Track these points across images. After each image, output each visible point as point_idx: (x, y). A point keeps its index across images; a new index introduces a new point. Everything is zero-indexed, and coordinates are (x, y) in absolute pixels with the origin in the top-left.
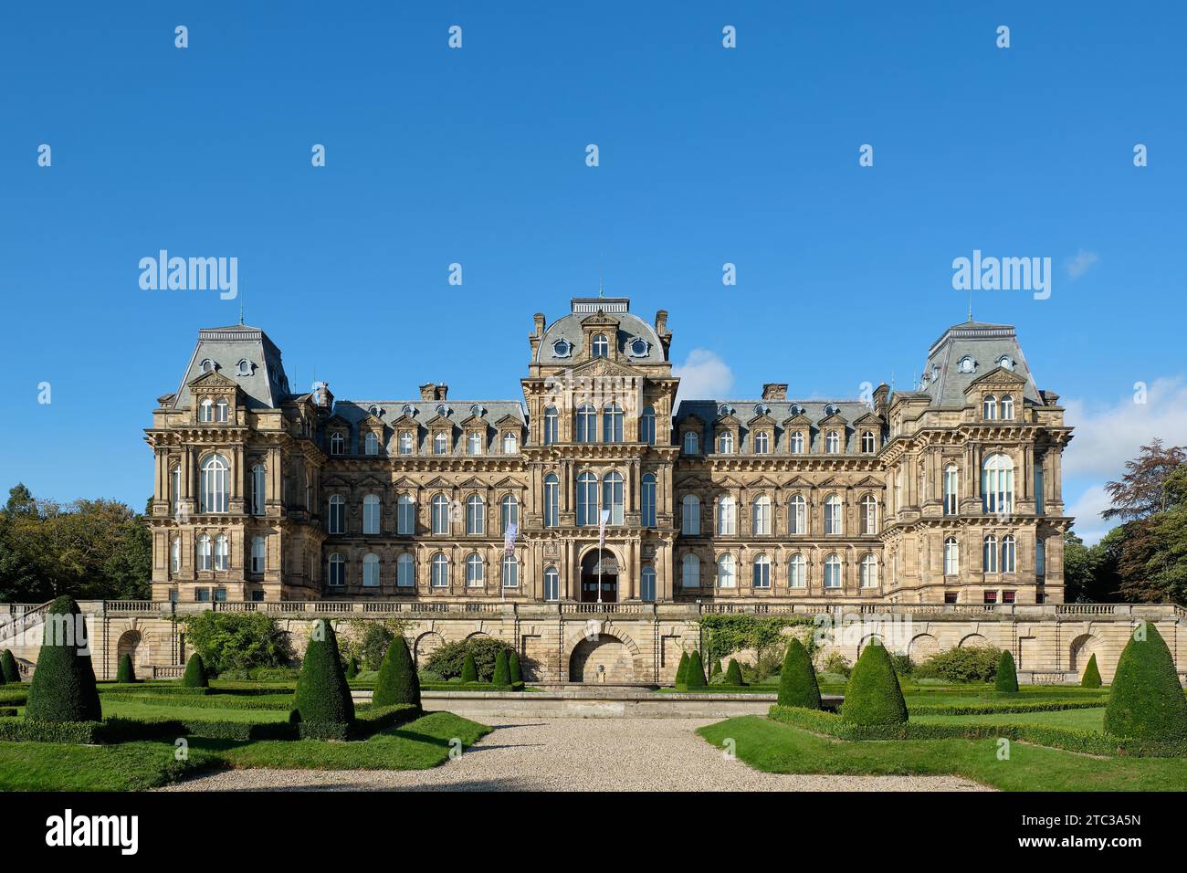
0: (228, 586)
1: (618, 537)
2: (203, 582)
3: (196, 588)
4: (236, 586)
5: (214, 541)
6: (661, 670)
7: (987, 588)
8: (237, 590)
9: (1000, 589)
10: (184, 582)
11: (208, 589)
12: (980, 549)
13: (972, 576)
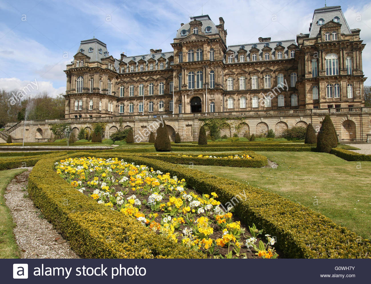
4: (84, 114)
5: (78, 102)
9: (334, 104)
10: (72, 114)
11: (77, 116)
12: (325, 89)
13: (322, 99)
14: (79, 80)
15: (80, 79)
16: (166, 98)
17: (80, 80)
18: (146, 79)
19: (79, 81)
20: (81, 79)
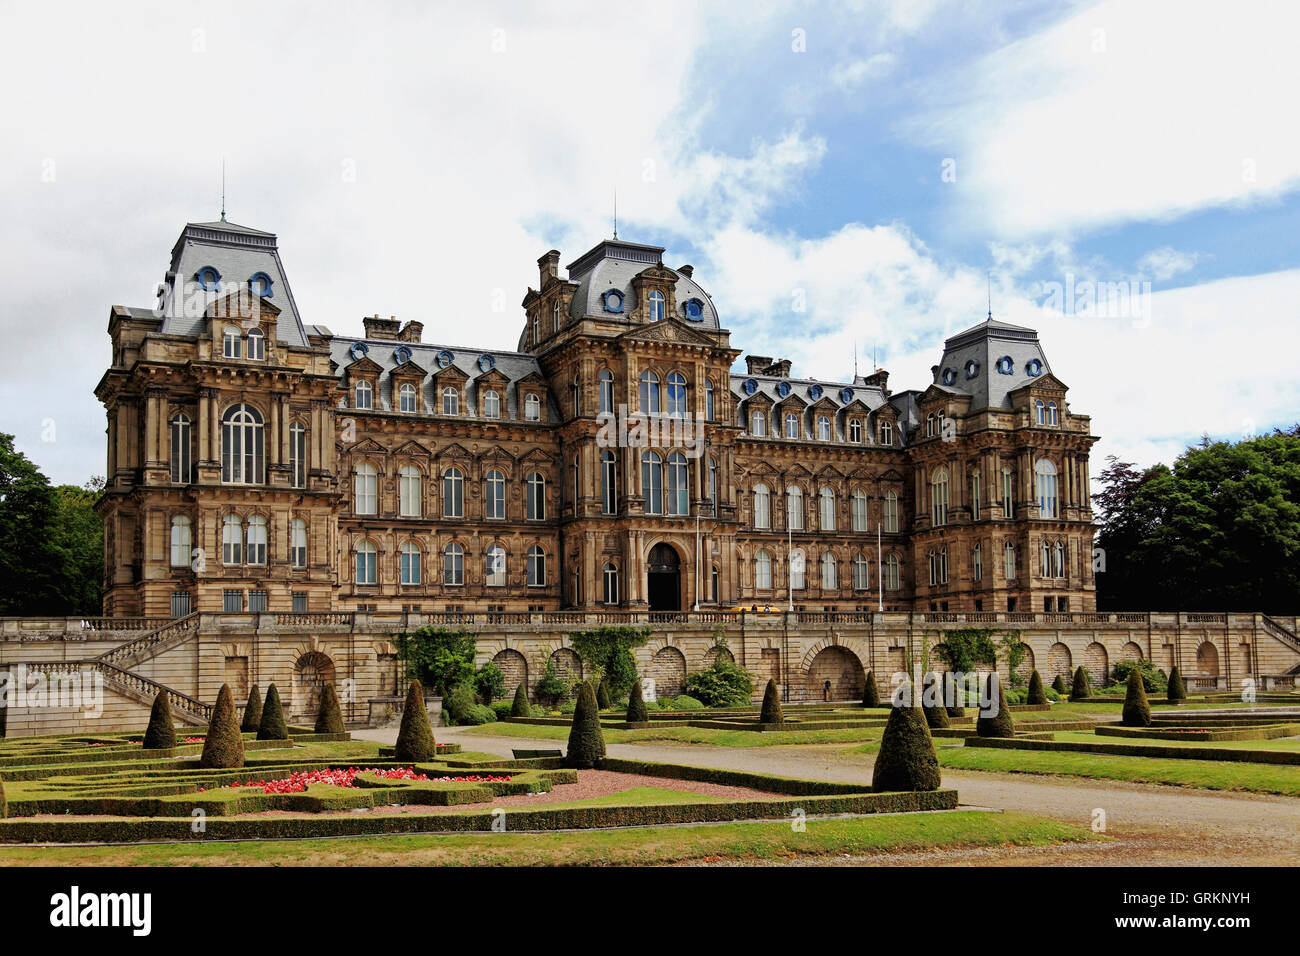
0: (270, 587)
1: (686, 530)
2: (236, 580)
3: (226, 591)
4: (282, 587)
5: (244, 524)
7: (1046, 594)
8: (284, 593)
9: (1055, 595)
10: (208, 581)
11: (242, 590)
12: (1039, 553)
13: (1034, 581)
14: (232, 423)
15: (238, 419)
16: (517, 535)
17: (243, 424)
18: (433, 451)
19: (237, 429)
20: (248, 420)
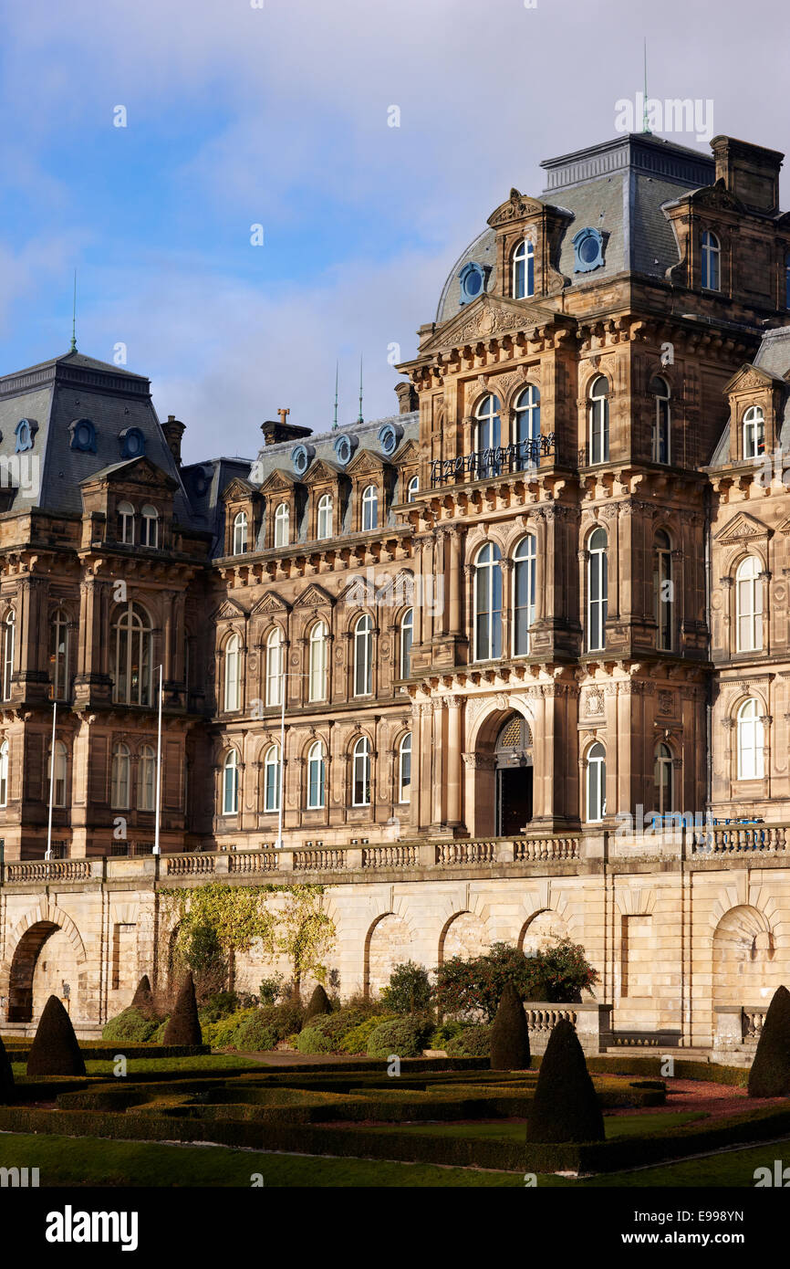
6: (111, 994)
